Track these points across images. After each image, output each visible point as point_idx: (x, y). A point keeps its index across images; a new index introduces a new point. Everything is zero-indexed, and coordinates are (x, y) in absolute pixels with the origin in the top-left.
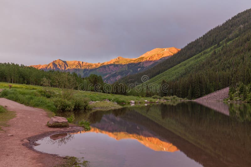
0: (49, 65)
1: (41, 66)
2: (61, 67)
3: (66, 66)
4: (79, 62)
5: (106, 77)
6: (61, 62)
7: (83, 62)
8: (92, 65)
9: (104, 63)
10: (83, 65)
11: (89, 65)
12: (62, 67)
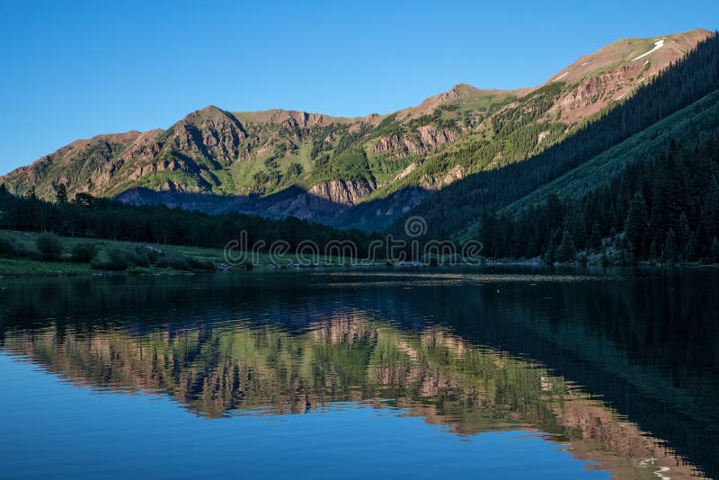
0: (171, 131)
1: (140, 137)
2: (218, 141)
3: (241, 135)
4: (291, 113)
5: (403, 176)
6: (218, 118)
7: (307, 116)
8: (346, 127)
9: (395, 115)
10: (308, 127)
11: (332, 126)
12: (224, 140)
